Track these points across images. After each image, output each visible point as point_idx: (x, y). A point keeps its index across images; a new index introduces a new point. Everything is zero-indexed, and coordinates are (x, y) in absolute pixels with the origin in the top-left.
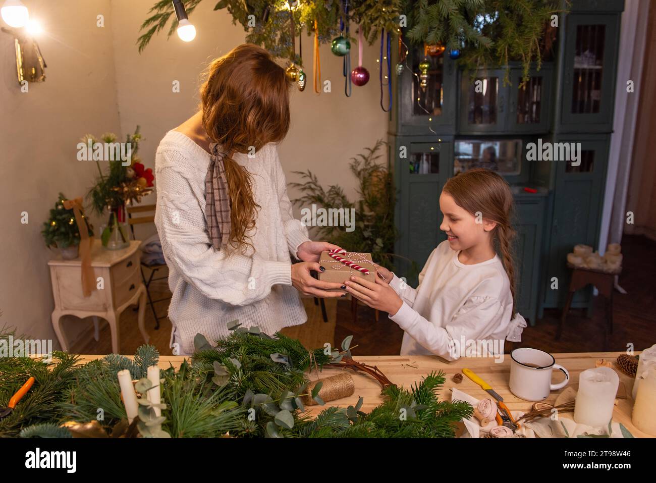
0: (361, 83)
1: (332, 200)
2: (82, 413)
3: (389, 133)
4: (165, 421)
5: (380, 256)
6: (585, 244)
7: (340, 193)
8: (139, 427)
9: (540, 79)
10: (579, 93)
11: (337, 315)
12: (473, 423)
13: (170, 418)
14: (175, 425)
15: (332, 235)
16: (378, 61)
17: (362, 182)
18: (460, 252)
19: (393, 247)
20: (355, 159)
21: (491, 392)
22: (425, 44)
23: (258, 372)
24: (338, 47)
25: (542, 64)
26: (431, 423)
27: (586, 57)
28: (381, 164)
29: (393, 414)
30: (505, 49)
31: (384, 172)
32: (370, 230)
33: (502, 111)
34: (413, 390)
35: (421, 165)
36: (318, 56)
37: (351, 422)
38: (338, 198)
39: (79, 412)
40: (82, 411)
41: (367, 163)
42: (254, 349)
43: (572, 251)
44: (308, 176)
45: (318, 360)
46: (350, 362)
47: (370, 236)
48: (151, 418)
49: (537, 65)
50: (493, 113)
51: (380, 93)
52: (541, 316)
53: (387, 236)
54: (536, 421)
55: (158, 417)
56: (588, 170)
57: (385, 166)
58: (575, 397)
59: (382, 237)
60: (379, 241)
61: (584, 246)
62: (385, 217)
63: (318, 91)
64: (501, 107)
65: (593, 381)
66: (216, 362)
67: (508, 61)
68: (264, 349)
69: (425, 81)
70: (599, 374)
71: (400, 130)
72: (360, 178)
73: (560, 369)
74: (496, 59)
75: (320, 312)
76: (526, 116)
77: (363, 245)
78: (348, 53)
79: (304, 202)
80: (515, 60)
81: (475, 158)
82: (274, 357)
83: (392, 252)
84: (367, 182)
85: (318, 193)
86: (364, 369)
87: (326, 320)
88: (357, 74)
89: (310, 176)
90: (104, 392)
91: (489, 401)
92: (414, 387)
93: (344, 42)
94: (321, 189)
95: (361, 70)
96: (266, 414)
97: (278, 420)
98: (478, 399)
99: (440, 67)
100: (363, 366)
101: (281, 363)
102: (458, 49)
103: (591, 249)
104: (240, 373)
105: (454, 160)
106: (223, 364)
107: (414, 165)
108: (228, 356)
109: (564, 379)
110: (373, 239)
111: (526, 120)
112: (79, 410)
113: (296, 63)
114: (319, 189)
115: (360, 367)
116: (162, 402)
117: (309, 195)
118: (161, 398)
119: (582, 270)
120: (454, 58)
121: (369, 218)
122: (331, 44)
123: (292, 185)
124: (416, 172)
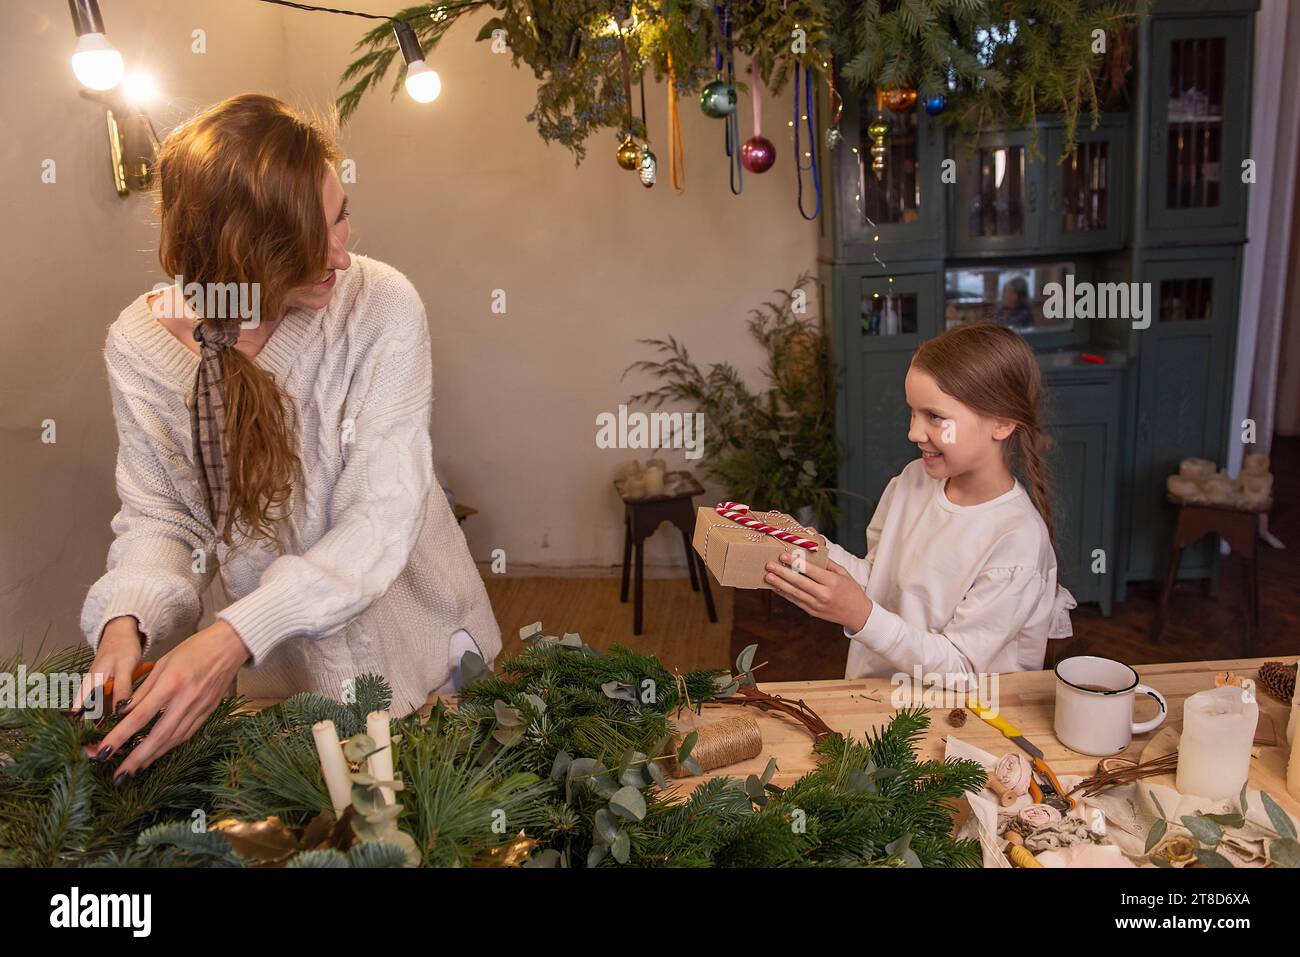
0: (760, 167)
1: (718, 391)
2: (250, 804)
3: (820, 260)
4: (402, 813)
5: (811, 494)
6: (1202, 457)
7: (732, 378)
8: (354, 825)
9: (1104, 146)
10: (1180, 168)
11: (736, 607)
12: (985, 801)
13: (414, 808)
14: (422, 820)
15: (720, 458)
16: (791, 124)
17: (772, 354)
18: (948, 482)
19: (835, 476)
20: (757, 311)
21: (1020, 742)
22: (878, 90)
23: (580, 719)
24: (712, 100)
25: (1100, 117)
26: (906, 803)
27: (1191, 99)
28: (808, 320)
29: (833, 787)
30: (1030, 91)
31: (813, 334)
32: (791, 444)
33: (1034, 210)
34: (870, 741)
35: (882, 319)
36: (676, 120)
37: (754, 805)
38: (728, 387)
39: (246, 802)
40: (252, 801)
41: (781, 319)
42: (571, 676)
43: (1176, 471)
44: (669, 347)
45: (693, 693)
46: (753, 693)
47: (792, 456)
48: (375, 806)
49: (1091, 120)
50: (1016, 214)
51: (797, 185)
52: (1121, 596)
53: (823, 456)
54: (1105, 792)
55: (389, 806)
56: (1202, 315)
57: (816, 322)
58: (1178, 744)
59: (815, 457)
60: (809, 466)
61: (1200, 461)
62: (819, 419)
63: (678, 184)
64: (1033, 202)
65: (1209, 713)
66: (499, 703)
67: (1037, 113)
68: (591, 674)
69: (880, 159)
70: (1219, 700)
71: (840, 254)
72: (769, 349)
73: (1149, 693)
74: (1015, 111)
75: (703, 604)
76: (1081, 217)
77: (778, 475)
78: (734, 111)
79: (663, 397)
80: (1051, 112)
81: (989, 301)
82: (609, 690)
83: (834, 486)
84: (783, 355)
85: (689, 378)
86: (780, 706)
87: (713, 618)
88: (751, 151)
89: (675, 348)
90: (290, 763)
91: (1015, 758)
92: (872, 736)
93: (725, 91)
94: (696, 371)
95: (760, 143)
96: (595, 796)
97: (616, 805)
98: (996, 755)
99: (912, 131)
100: (778, 700)
101: (623, 701)
102: (940, 95)
103: (1213, 466)
104: (544, 721)
105: (945, 306)
106: (512, 705)
107: (869, 318)
108: (523, 689)
109: (1159, 712)
110: (796, 462)
111: (1080, 225)
112: (244, 798)
113: (636, 134)
114: (692, 371)
115: (772, 703)
116: (396, 778)
117: (672, 383)
118: (395, 771)
119: (1197, 506)
120: (934, 112)
121: (789, 423)
122: (701, 95)
123: (641, 366)
124: (874, 333)
